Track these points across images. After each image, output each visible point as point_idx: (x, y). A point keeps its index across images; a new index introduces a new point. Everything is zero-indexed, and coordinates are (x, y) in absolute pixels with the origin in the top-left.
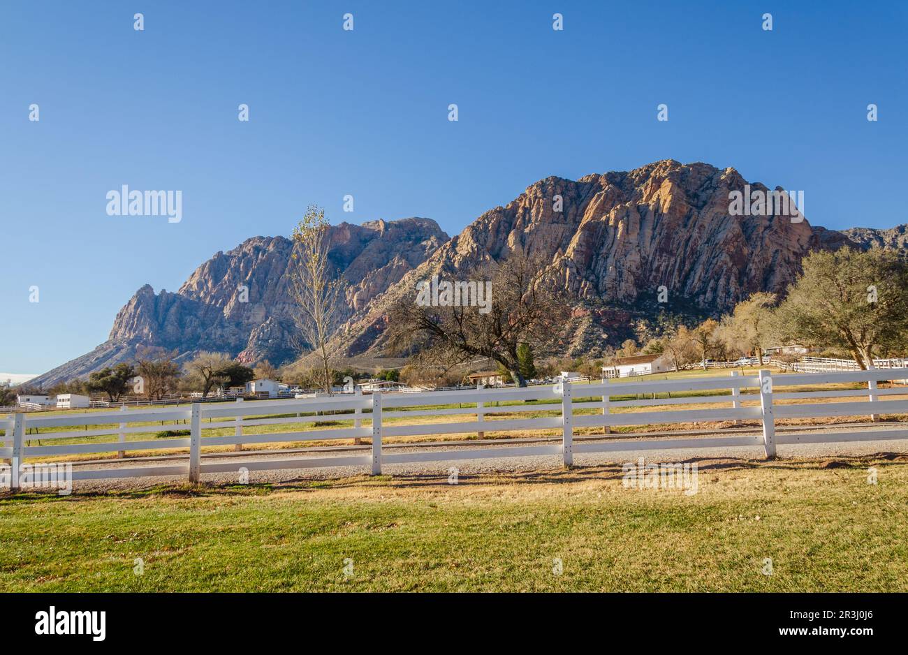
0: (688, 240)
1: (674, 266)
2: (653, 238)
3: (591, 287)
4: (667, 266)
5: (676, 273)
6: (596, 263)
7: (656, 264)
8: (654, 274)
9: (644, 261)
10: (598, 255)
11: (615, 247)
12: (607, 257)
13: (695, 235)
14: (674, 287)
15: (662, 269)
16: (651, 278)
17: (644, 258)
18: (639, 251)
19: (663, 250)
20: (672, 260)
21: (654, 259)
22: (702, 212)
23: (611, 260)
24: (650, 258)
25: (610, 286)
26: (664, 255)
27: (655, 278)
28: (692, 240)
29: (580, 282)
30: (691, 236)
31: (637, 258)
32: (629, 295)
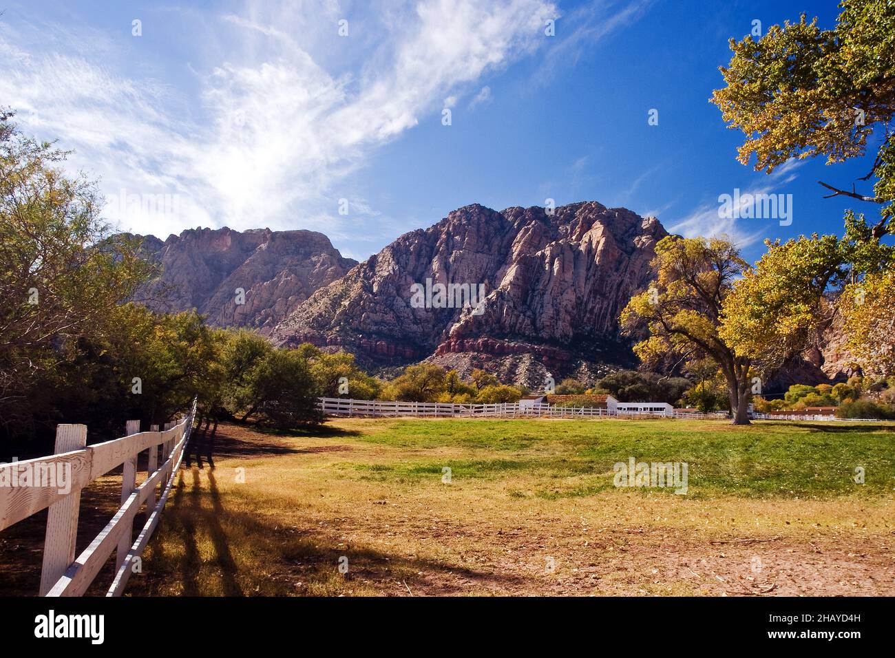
0: (619, 285)
1: (607, 309)
2: (587, 279)
3: (529, 323)
4: (601, 308)
5: (609, 317)
6: (532, 298)
7: (590, 306)
8: (588, 315)
9: (579, 302)
10: (533, 291)
11: (551, 284)
12: (544, 294)
13: (627, 280)
14: (607, 330)
15: (595, 311)
16: (585, 319)
17: (579, 298)
18: (575, 290)
19: (596, 292)
20: (606, 303)
21: (589, 300)
22: (633, 258)
23: (547, 297)
24: (585, 299)
25: (548, 324)
26: (598, 297)
27: (589, 319)
28: (624, 285)
29: (518, 317)
30: (623, 280)
31: (573, 297)
32: (567, 336)
